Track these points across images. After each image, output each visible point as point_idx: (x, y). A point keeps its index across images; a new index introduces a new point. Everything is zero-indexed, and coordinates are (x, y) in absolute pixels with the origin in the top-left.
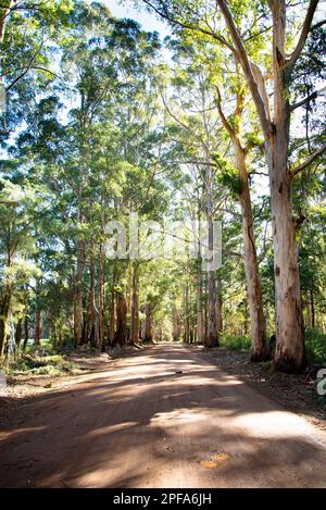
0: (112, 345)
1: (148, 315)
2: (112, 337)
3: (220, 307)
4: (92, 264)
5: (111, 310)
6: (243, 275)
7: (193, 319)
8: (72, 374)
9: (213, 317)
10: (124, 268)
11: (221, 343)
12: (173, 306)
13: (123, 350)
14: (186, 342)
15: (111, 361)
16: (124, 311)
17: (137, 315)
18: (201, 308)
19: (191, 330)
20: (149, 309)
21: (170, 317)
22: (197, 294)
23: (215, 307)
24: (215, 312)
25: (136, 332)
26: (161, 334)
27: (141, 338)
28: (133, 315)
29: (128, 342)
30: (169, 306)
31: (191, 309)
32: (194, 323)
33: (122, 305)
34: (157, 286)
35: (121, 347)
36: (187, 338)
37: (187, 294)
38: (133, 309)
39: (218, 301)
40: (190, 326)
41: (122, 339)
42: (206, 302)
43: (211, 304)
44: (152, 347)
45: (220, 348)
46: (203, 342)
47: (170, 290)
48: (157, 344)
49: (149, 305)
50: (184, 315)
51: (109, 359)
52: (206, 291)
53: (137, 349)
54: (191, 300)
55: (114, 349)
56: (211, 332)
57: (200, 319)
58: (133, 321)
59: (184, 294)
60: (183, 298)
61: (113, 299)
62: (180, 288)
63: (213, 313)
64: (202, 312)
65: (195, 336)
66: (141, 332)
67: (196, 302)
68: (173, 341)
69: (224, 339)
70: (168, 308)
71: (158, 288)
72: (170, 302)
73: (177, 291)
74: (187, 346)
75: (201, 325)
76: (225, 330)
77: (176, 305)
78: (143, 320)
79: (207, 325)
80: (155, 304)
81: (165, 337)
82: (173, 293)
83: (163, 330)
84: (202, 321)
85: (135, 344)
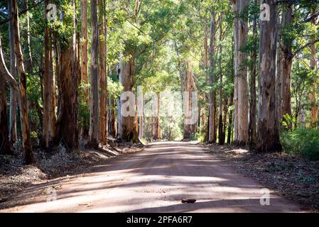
0: (48, 148)
2: (50, 131)
3: (286, 67)
5: (45, 73)
9: (268, 87)
11: (285, 144)
12: (182, 65)
13: (73, 159)
14: (210, 143)
15: (45, 181)
16: (73, 77)
17: (104, 84)
18: (243, 69)
19: (221, 116)
20: (131, 73)
21: (176, 90)
22: (235, 39)
23: (274, 65)
24: (273, 77)
25: (102, 123)
26: (157, 126)
27: (113, 133)
28: (94, 84)
29: (86, 142)
30: (173, 66)
31: (221, 72)
32: (226, 101)
33: (67, 63)
34: (147, 21)
35: (70, 152)
36: (213, 135)
37: (213, 39)
38: (95, 72)
39: (283, 53)
40: (219, 108)
41: (71, 135)
42: (255, 56)
43: (264, 59)
44: (136, 152)
45: (283, 154)
46: (247, 141)
47: (177, 31)
48: (148, 147)
49: (131, 64)
50: (205, 84)
51: (42, 178)
52: (255, 31)
53: (104, 156)
54: (221, 52)
55: (53, 156)
56: (262, 120)
57: (239, 93)
58: (95, 98)
59: (206, 39)
60: (203, 50)
61: (48, 49)
62: (197, 27)
63: (269, 79)
64: (244, 78)
65: (230, 130)
66: (113, 121)
67: (233, 56)
68: (182, 141)
69: (293, 136)
70: (171, 70)
71: (150, 26)
72: (176, 57)
73: (191, 32)
74: (213, 150)
75: (243, 106)
76: (297, 116)
77: (189, 64)
78: (116, 97)
79: (255, 106)
80: (143, 61)
81: (166, 131)
82: (182, 39)
83: (162, 118)
84: (245, 97)
85: (100, 146)
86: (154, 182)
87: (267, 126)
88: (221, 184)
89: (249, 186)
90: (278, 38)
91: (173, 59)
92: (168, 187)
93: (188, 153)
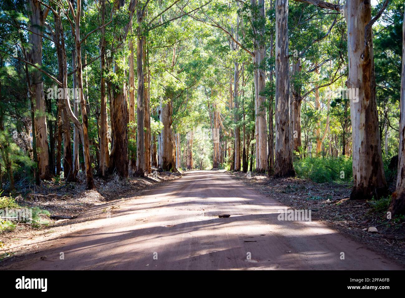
0: (106, 177)
1: (168, 124)
2: (104, 163)
3: (297, 108)
4: (60, 31)
5: (100, 114)
6: (342, 46)
7: (247, 131)
8: (35, 227)
9: (283, 124)
10: (120, 38)
11: (297, 171)
12: (211, 107)
13: (125, 185)
14: (235, 171)
15: (105, 203)
16: (124, 118)
17: (148, 124)
18: (262, 109)
19: (244, 149)
20: (169, 114)
21: (206, 127)
22: (255, 85)
23: (288, 106)
24: (287, 116)
25: (147, 155)
26: (191, 158)
27: (155, 164)
28: (140, 124)
29: (134, 172)
30: (203, 107)
31: (244, 112)
32: (249, 137)
33: (119, 106)
34: (182, 71)
35: (122, 179)
36: (238, 164)
37: (237, 85)
38: (141, 113)
39: (294, 97)
40: (242, 142)
41: (123, 166)
42: (272, 98)
43: (280, 101)
44: (175, 179)
45: (296, 178)
46: (266, 169)
47: (206, 79)
48: (184, 175)
49: (169, 106)
50: (230, 122)
51: (101, 200)
52: (271, 79)
53: (149, 183)
54: (243, 96)
55: (109, 183)
56: (279, 151)
57: (260, 129)
58: (141, 135)
59: (231, 85)
60: (228, 93)
61: (103, 95)
62: (223, 75)
63: (284, 118)
64: (263, 117)
65: (252, 160)
66: (155, 154)
67: (254, 99)
68: (212, 170)
69: (304, 164)
70: (202, 111)
71: (184, 74)
72: (206, 100)
73: (218, 80)
74: (238, 176)
75: (263, 140)
76: (305, 147)
77: (217, 106)
78: (158, 133)
79: (272, 140)
80: (180, 104)
81: (198, 162)
82: (211, 85)
83: (194, 151)
84: (264, 132)
85: (145, 175)
86: (194, 203)
87: (283, 156)
88: (248, 203)
89: (271, 204)
90: (290, 83)
91: (203, 101)
92: (206, 206)
93: (218, 179)
